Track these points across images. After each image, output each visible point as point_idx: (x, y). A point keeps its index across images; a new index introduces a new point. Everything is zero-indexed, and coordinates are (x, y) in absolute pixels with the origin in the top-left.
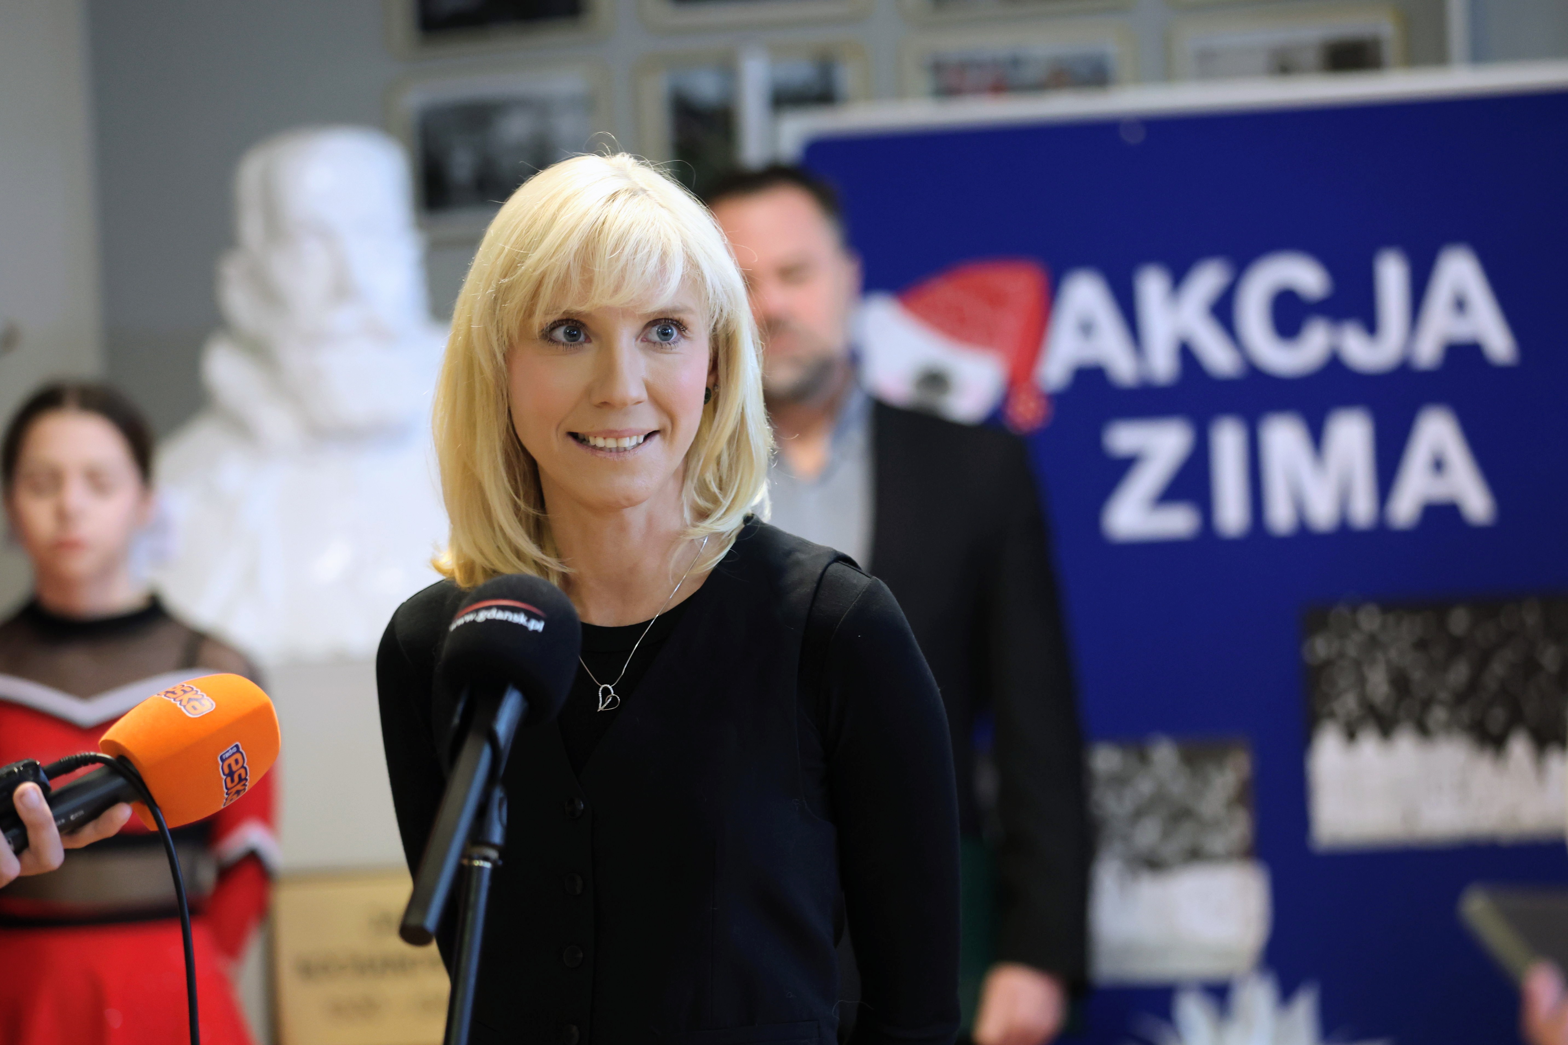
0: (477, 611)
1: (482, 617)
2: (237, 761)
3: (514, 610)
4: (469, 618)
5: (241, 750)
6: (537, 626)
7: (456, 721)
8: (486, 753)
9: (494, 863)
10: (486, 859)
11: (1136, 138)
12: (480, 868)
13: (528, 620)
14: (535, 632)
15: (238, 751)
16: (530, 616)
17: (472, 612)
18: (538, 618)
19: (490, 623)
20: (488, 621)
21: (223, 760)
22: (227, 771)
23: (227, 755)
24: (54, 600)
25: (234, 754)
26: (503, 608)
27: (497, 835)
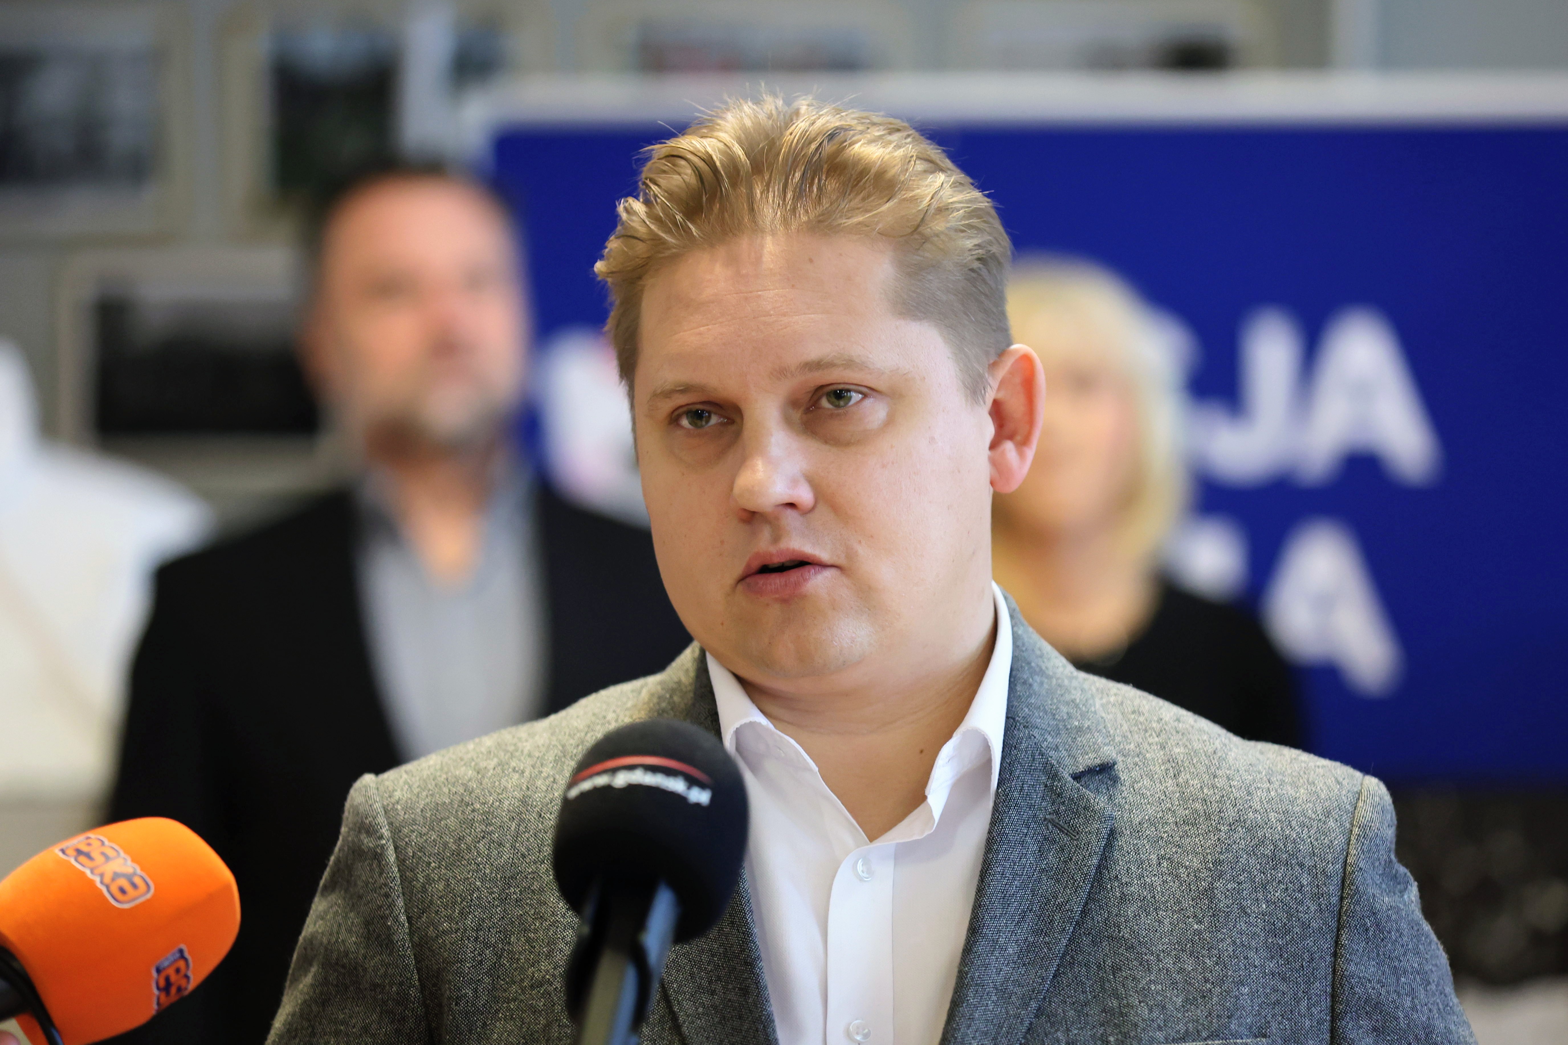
0: (614, 771)
1: (621, 780)
2: (178, 971)
3: (669, 772)
4: (601, 781)
5: (186, 955)
6: (700, 797)
13: (689, 788)
14: (698, 805)
15: (182, 957)
16: (692, 782)
17: (605, 772)
18: (702, 786)
19: (633, 789)
21: (159, 971)
22: (162, 983)
25: (175, 961)
26: (653, 769)
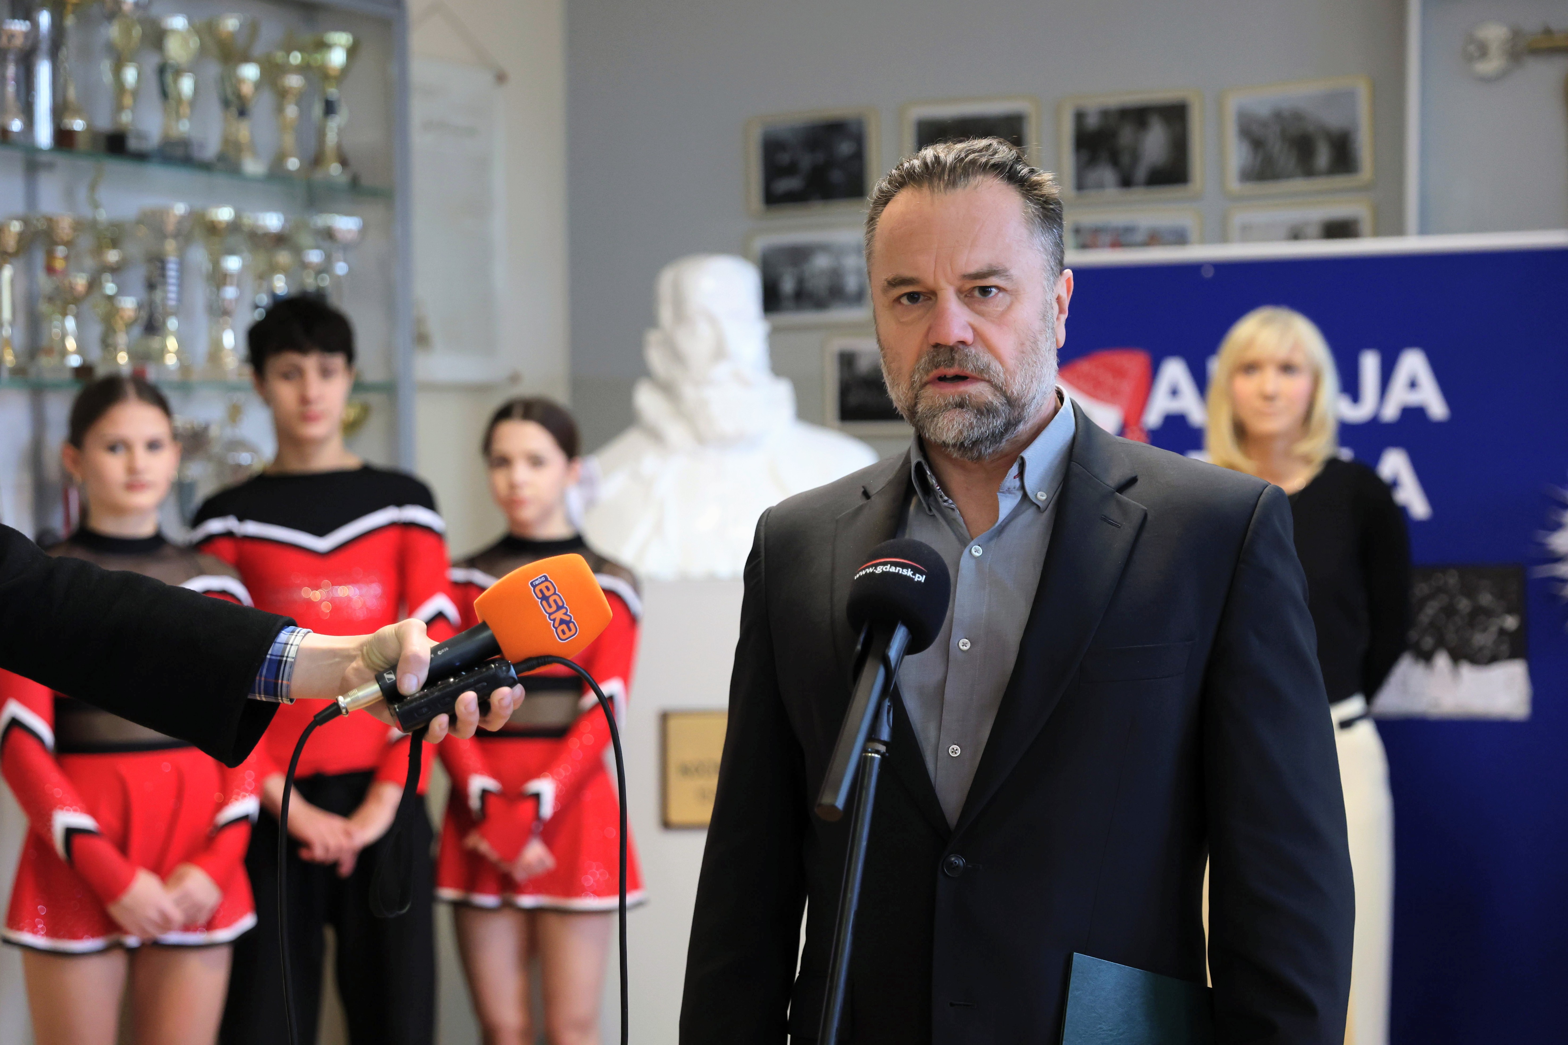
0: (876, 566)
1: (879, 570)
3: (904, 566)
4: (870, 570)
6: (920, 578)
7: (859, 647)
8: (881, 672)
9: (883, 755)
10: (877, 752)
11: (1209, 274)
12: (873, 758)
13: (914, 574)
15: (547, 580)
16: (916, 571)
17: (872, 566)
18: (922, 574)
19: (885, 575)
20: (884, 573)
21: (534, 587)
23: (537, 582)
24: (518, 531)
25: (542, 582)
26: (896, 564)
27: (885, 733)
